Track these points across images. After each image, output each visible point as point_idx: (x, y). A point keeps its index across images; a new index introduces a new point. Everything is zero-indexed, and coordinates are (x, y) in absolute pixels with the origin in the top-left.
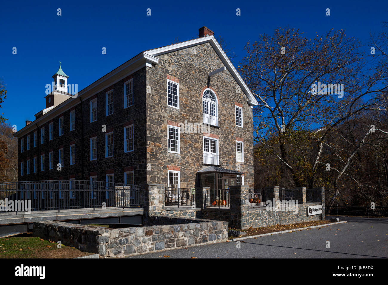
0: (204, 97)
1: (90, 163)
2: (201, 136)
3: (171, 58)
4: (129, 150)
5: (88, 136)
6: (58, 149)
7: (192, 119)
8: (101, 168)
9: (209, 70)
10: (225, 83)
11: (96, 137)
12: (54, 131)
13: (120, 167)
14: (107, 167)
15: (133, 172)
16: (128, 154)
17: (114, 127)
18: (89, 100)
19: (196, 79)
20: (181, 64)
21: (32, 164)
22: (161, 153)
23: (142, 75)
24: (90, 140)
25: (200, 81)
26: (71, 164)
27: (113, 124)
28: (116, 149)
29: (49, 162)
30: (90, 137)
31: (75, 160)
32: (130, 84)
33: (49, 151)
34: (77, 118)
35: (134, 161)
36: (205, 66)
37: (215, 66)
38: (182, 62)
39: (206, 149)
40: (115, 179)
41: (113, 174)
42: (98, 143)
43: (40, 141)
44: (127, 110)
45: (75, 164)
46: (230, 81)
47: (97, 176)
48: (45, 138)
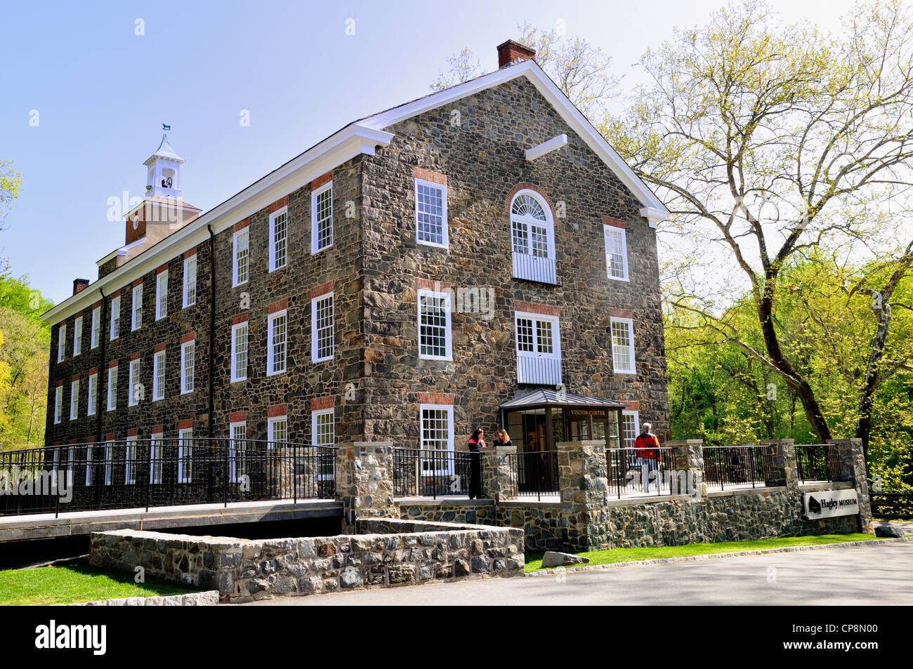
0: (514, 212)
1: (229, 389)
2: (510, 311)
3: (423, 128)
4: (324, 356)
5: (227, 319)
6: (153, 352)
7: (484, 270)
8: (256, 400)
9: (526, 143)
10: (572, 170)
11: (246, 323)
12: (144, 307)
13: (301, 398)
14: (271, 400)
15: (331, 411)
16: (320, 367)
17: (289, 299)
18: (229, 231)
19: (490, 169)
20: (449, 137)
21: (84, 393)
22: (402, 360)
23: (352, 174)
24: (230, 330)
25: (500, 175)
26: (184, 391)
27: (285, 290)
28: (293, 353)
29: (128, 385)
30: (230, 323)
31: (193, 382)
32: (326, 194)
33: (130, 359)
34: (201, 276)
35: (336, 384)
36: (514, 136)
37: (542, 131)
38: (453, 134)
39: (525, 346)
40: (289, 430)
41: (284, 418)
42: (250, 338)
43: (109, 333)
44: (320, 258)
45: (192, 391)
46: (585, 164)
47: (247, 422)
48: (121, 325)
